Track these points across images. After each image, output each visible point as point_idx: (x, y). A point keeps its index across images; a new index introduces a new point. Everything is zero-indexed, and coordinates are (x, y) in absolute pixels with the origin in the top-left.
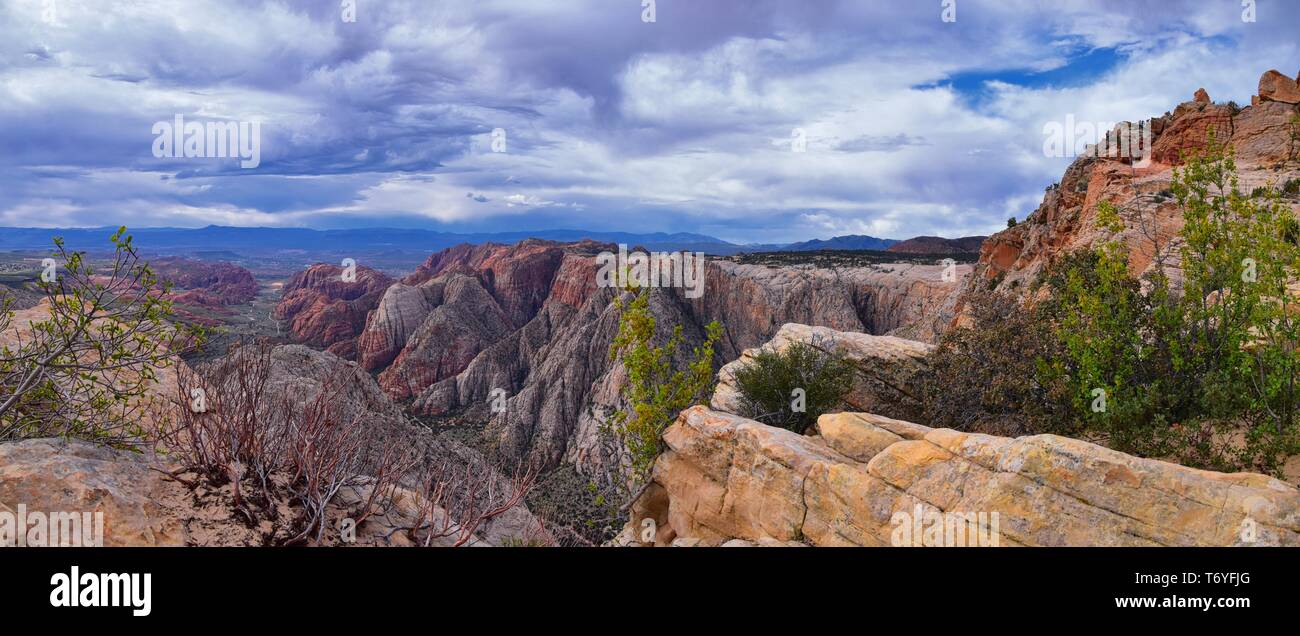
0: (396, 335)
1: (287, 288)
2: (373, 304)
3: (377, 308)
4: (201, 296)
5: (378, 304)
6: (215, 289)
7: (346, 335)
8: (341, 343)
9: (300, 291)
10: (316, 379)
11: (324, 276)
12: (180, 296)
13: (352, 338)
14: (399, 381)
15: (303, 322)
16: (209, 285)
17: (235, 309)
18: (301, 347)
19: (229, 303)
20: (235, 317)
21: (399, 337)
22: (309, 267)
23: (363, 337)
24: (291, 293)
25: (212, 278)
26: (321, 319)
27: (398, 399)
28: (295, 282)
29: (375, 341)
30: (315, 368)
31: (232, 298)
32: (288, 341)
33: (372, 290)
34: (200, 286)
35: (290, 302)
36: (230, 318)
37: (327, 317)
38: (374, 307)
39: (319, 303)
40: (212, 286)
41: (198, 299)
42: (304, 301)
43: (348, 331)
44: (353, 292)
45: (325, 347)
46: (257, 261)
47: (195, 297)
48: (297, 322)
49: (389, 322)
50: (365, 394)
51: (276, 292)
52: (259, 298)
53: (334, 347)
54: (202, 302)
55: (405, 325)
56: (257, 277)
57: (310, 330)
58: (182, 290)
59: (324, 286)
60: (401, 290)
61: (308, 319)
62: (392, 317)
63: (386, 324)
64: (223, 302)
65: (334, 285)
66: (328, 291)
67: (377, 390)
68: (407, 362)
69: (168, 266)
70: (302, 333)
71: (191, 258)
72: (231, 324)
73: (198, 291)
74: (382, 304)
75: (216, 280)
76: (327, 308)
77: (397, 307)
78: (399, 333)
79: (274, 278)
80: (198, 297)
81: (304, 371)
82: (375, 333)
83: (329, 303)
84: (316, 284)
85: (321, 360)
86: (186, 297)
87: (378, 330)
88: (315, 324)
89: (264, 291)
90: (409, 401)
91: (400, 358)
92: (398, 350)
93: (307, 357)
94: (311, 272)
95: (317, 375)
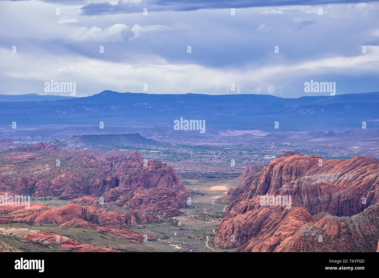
1: (236, 195)
4: (90, 209)
6: (113, 199)
9: (257, 200)
11: (299, 174)
12: (54, 209)
16: (103, 191)
17: (148, 229)
20: (149, 244)
22: (271, 158)
24: (243, 203)
25: (108, 179)
31: (143, 212)
34: (88, 193)
35: (241, 218)
39: (292, 220)
40: (109, 193)
41: (84, 216)
42: (266, 217)
44: (349, 201)
46: (185, 151)
47: (80, 212)
51: (219, 201)
52: (188, 211)
54: (93, 219)
56: (185, 176)
58: (55, 201)
59: (298, 191)
64: (127, 220)
65: (315, 191)
66: (305, 199)
69: (31, 159)
71: (71, 146)
73: (85, 201)
75: (116, 182)
76: (305, 228)
79: (212, 178)
80: (84, 211)
83: (308, 220)
84: (285, 187)
86: (64, 213)
89: (196, 200)
94: (277, 167)
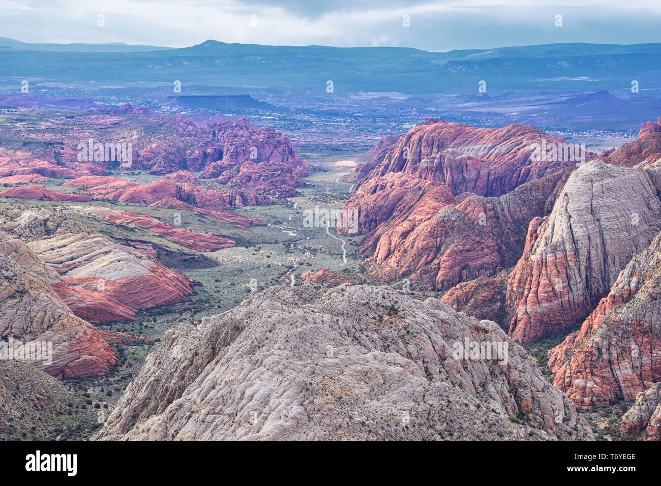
0: (589, 268)
1: (365, 172)
2: (541, 204)
3: (549, 212)
4: (186, 187)
5: (552, 204)
6: (215, 175)
7: (482, 267)
8: (472, 283)
9: (390, 177)
10: (409, 355)
11: (441, 146)
12: (142, 186)
13: (494, 274)
14: (593, 366)
15: (395, 239)
16: (203, 165)
17: (257, 212)
18: (381, 289)
19: (245, 201)
20: (257, 230)
21: (596, 274)
22: (411, 127)
23: (517, 270)
24: (372, 182)
25: (209, 150)
26: (432, 234)
27: (592, 403)
28: (381, 159)
29: (543, 281)
30: (408, 334)
31: (251, 193)
32: (360, 278)
33: (540, 176)
34: (184, 167)
35: (369, 199)
36: (245, 234)
37: (443, 230)
38: (544, 210)
39: (429, 202)
40: (210, 168)
41: (179, 194)
42: (400, 199)
43: (487, 259)
44: (500, 179)
45: (438, 290)
46: (306, 118)
47: (173, 190)
48: (383, 241)
49: (574, 242)
50: (514, 391)
51: (344, 179)
52: (306, 191)
53: (458, 290)
54: (188, 199)
55: (610, 248)
56: (305, 148)
57: (409, 258)
58: (145, 175)
59: (440, 167)
60: (602, 175)
61: (405, 235)
62: (579, 232)
63: (568, 246)
64: (232, 200)
65: (460, 167)
66: (448, 177)
67: (541, 381)
68: (612, 327)
69: (116, 124)
70: (392, 261)
71: (165, 109)
72: (247, 244)
73: (180, 178)
74: (559, 204)
75: (219, 155)
76: (445, 211)
77: (592, 212)
78: (594, 264)
79: (338, 151)
80: (179, 190)
81: (385, 338)
82: (543, 263)
83: (449, 201)
84: (424, 163)
85: (421, 316)
86: (154, 191)
87: (550, 258)
88: (419, 244)
89: (316, 179)
90: (615, 409)
91: (597, 318)
92: (592, 301)
93: (393, 311)
94: (415, 138)
95: (411, 348)
